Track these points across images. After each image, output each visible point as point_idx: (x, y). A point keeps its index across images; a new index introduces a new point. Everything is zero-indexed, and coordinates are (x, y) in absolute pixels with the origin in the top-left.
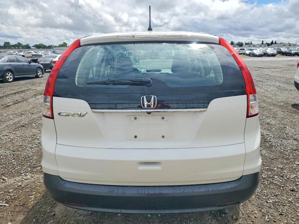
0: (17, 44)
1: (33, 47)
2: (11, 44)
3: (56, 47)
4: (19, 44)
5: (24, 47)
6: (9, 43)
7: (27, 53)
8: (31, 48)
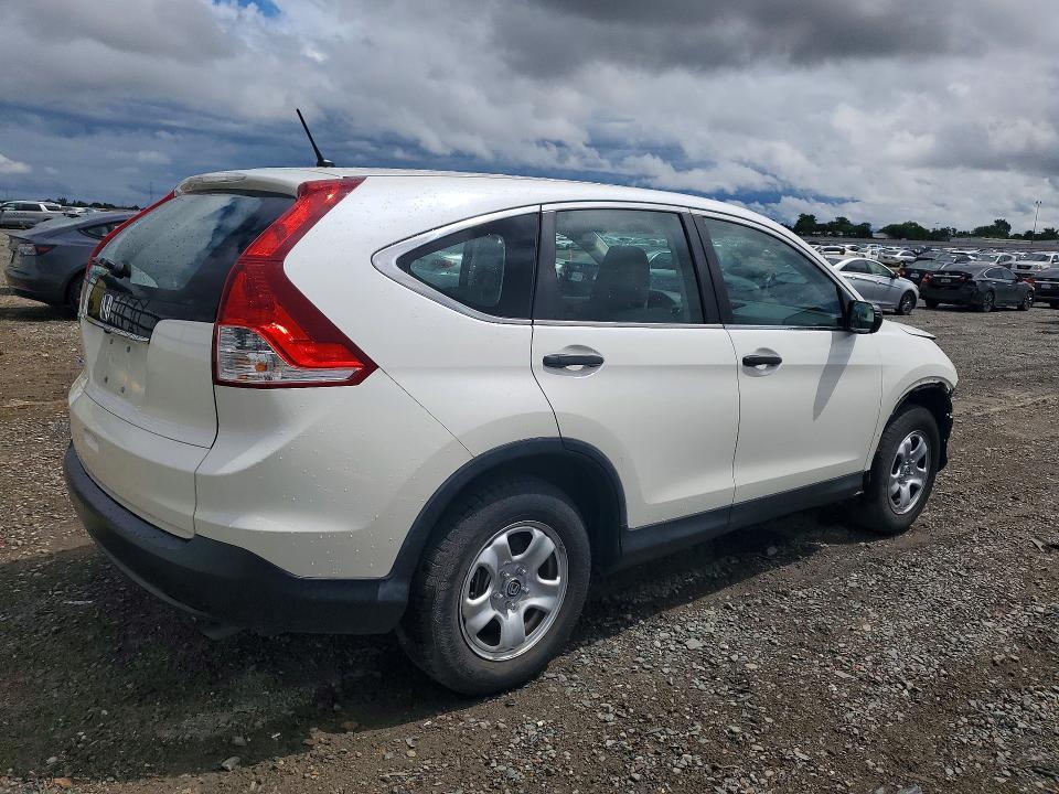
0: (835, 220)
1: (881, 231)
2: (818, 223)
3: (964, 234)
4: (842, 221)
5: (850, 231)
6: (812, 218)
7: (826, 250)
8: (875, 235)
